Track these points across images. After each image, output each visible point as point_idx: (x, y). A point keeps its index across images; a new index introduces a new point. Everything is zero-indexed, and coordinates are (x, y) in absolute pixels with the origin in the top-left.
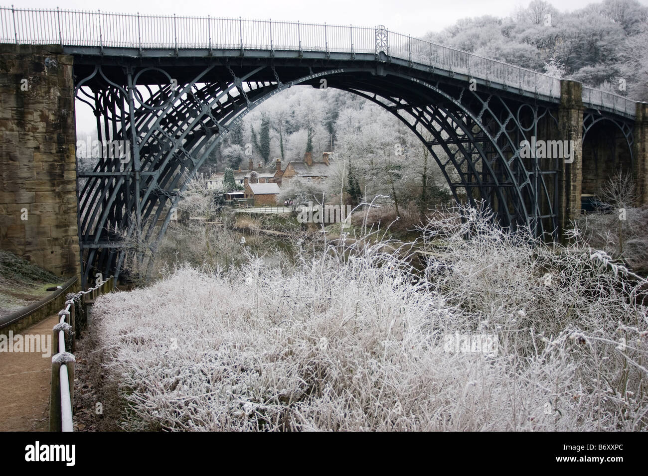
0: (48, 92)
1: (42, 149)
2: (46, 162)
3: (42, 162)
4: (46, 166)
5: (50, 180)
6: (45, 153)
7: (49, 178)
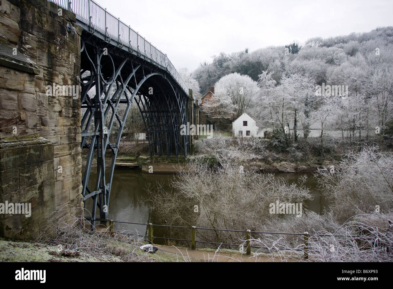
0: (68, 57)
1: (64, 113)
2: (66, 126)
3: (64, 126)
4: (66, 131)
5: (69, 144)
6: (66, 117)
7: (68, 142)
